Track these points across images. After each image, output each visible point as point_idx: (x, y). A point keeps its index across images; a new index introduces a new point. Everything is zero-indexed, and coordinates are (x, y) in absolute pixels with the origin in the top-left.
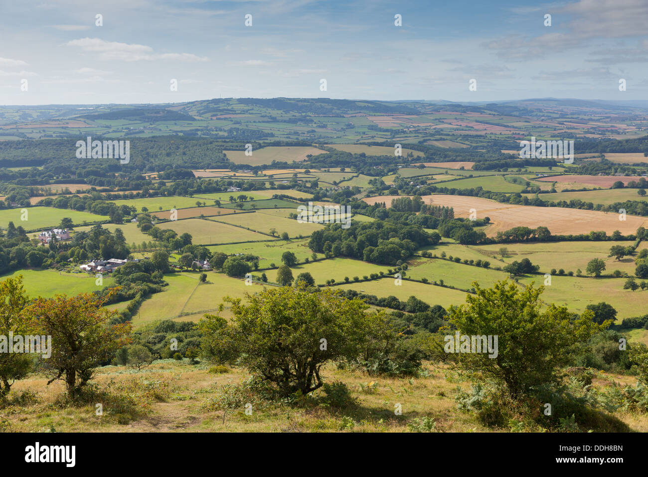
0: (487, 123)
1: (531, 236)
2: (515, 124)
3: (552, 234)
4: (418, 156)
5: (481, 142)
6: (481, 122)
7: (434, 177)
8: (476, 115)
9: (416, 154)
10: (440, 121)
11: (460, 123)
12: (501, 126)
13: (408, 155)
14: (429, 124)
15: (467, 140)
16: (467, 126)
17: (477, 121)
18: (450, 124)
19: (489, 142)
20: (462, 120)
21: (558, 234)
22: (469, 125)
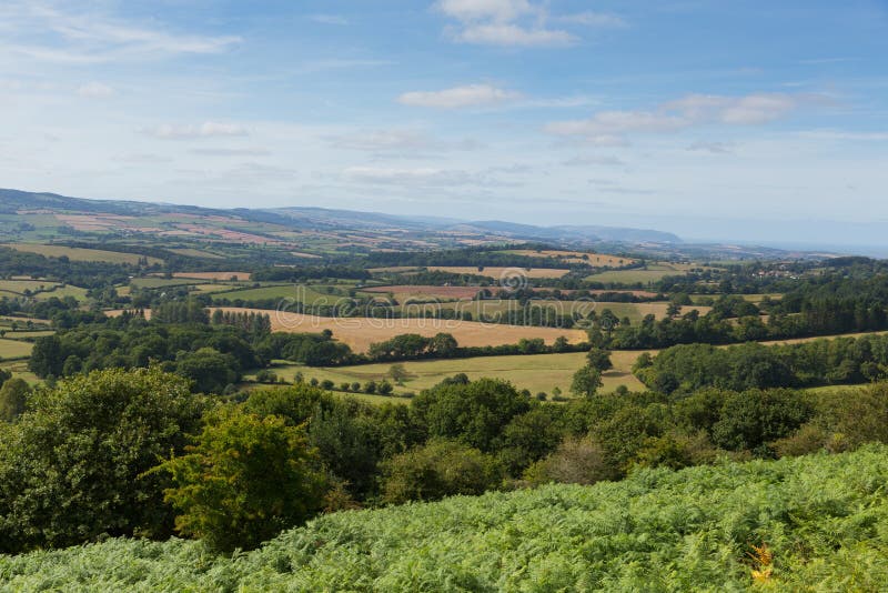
0: (241, 231)
1: (426, 349)
2: (282, 234)
3: (460, 345)
4: (156, 264)
5: (241, 252)
6: (232, 229)
7: (199, 287)
8: (224, 221)
9: (151, 261)
10: (171, 225)
11: (201, 230)
12: (263, 235)
13: (140, 263)
14: (154, 229)
15: (221, 249)
16: (212, 234)
17: (226, 228)
18: (187, 230)
19: (252, 253)
20: (204, 225)
21: (470, 346)
22: (216, 232)
